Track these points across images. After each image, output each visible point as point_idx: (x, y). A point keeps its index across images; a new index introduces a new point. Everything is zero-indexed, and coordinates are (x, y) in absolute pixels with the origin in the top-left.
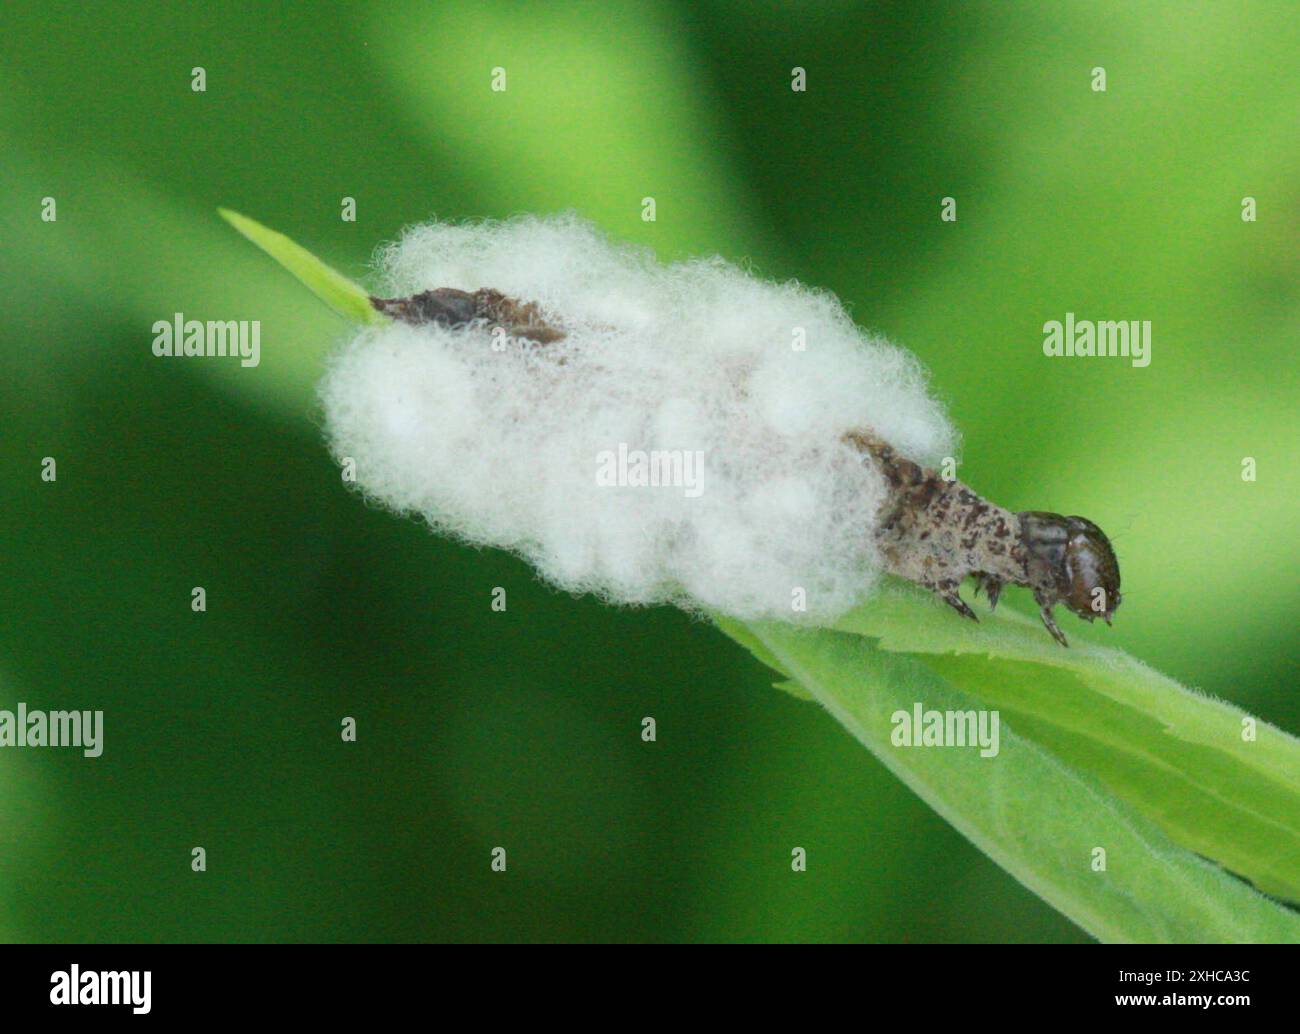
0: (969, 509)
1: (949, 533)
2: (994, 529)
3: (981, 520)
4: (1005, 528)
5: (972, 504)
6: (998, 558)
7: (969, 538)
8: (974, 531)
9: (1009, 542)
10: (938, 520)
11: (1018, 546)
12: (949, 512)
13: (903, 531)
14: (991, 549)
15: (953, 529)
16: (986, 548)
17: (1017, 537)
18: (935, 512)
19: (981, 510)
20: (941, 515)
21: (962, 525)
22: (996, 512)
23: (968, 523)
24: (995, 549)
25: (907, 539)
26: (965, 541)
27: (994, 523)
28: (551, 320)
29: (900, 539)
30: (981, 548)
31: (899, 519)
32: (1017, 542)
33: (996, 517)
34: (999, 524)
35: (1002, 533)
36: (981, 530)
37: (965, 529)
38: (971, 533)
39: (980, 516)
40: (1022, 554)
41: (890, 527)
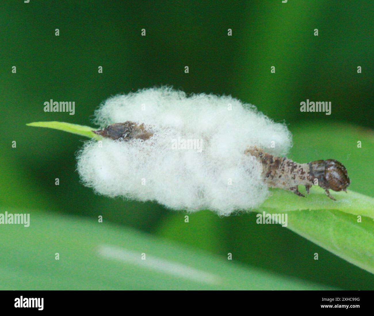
0: (290, 168)
1: (287, 175)
2: (300, 172)
3: (295, 170)
4: (303, 171)
5: (291, 165)
6: (304, 181)
7: (293, 176)
8: (294, 174)
9: (306, 175)
10: (282, 172)
11: (309, 176)
12: (285, 169)
13: (273, 177)
14: (301, 178)
15: (288, 174)
16: (299, 178)
17: (308, 173)
18: (281, 169)
19: (295, 167)
20: (283, 170)
21: (290, 172)
22: (300, 166)
23: (291, 172)
24: (302, 178)
25: (274, 178)
26: (293, 177)
27: (300, 170)
28: (149, 129)
29: (272, 179)
30: (297, 178)
31: (270, 174)
32: (308, 175)
33: (300, 168)
34: (301, 170)
35: (303, 173)
36: (296, 173)
37: (291, 174)
38: (293, 175)
39: (295, 169)
40: (311, 178)
41: (268, 177)
